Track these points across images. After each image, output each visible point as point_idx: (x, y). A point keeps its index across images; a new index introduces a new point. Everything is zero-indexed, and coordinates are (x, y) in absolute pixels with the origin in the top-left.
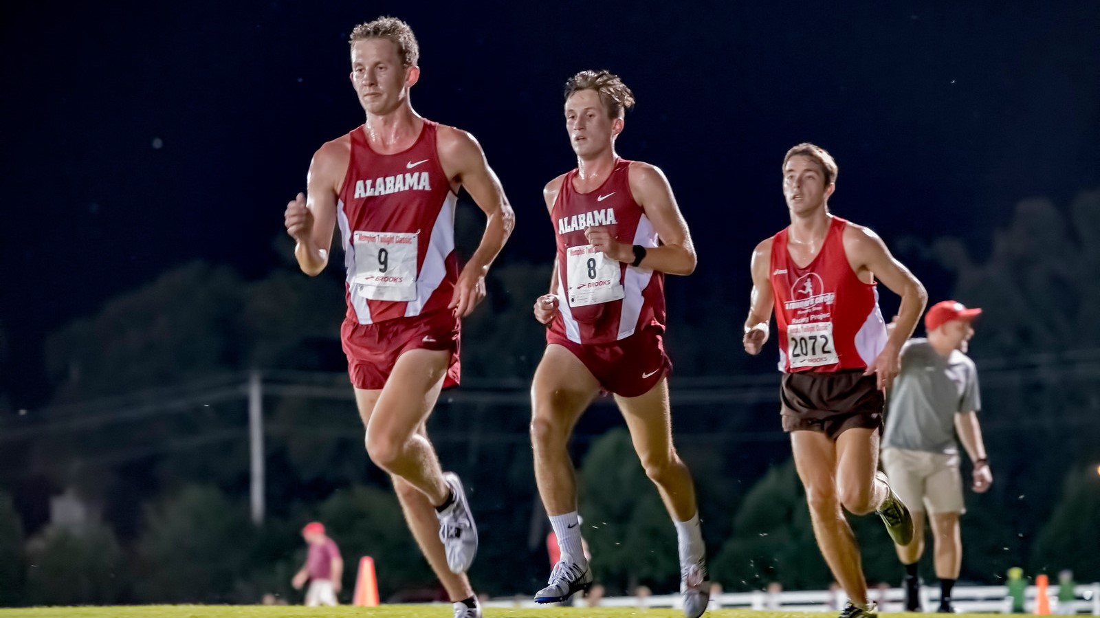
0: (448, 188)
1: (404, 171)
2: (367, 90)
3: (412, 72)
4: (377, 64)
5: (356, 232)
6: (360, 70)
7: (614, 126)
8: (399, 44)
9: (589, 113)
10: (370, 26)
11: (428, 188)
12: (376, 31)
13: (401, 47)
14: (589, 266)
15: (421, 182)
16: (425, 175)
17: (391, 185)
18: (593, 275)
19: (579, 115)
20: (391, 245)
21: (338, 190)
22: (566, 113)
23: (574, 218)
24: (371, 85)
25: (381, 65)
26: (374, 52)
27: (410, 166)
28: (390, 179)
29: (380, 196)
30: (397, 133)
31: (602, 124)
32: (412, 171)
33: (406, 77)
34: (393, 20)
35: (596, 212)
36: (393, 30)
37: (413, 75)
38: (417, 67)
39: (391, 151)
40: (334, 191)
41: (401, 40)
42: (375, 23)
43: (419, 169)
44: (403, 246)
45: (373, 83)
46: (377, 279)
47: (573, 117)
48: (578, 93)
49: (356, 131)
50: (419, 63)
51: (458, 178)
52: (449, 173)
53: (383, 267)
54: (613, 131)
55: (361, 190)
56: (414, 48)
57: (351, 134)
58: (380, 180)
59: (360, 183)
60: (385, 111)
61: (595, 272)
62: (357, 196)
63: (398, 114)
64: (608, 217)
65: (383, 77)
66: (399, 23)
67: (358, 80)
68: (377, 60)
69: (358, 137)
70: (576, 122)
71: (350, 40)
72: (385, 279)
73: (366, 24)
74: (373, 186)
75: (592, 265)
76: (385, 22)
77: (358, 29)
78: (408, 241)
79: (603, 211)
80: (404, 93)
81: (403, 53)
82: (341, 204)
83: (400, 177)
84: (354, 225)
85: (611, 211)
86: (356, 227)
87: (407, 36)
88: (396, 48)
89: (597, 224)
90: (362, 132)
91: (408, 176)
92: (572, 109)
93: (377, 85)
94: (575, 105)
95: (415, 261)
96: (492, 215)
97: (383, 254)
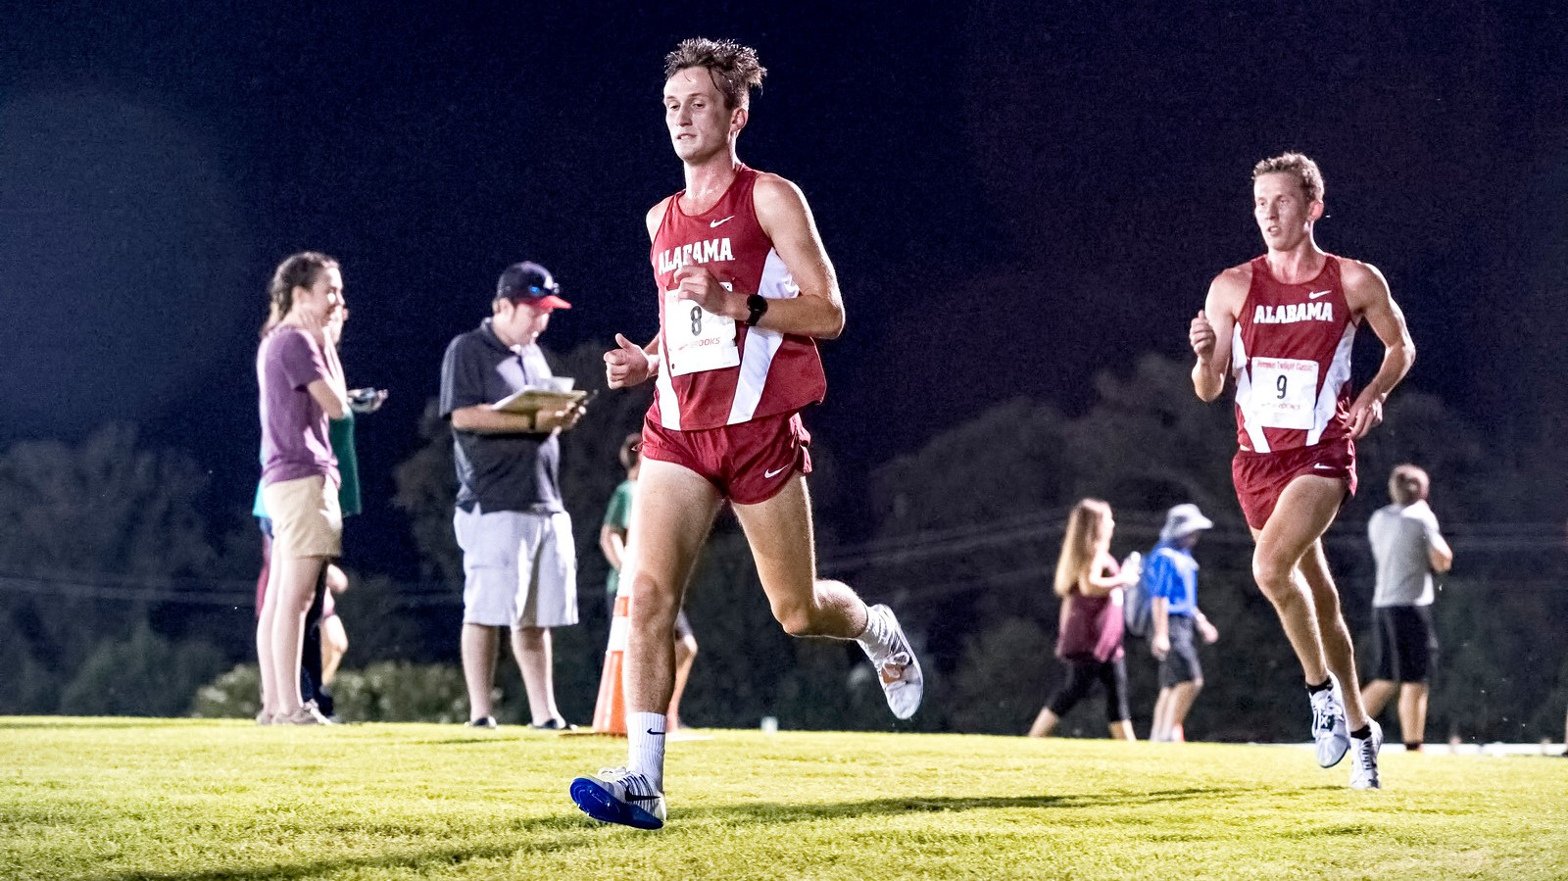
0: (1349, 318)
1: (1307, 301)
2: (1270, 223)
3: (1316, 207)
4: (1279, 198)
5: (1254, 359)
6: (1263, 204)
7: (733, 119)
8: (1303, 178)
9: (697, 102)
10: (1273, 162)
11: (1330, 319)
12: (1279, 167)
13: (1304, 181)
14: (693, 318)
15: (1324, 313)
16: (1328, 306)
17: (1291, 314)
18: (697, 330)
19: (682, 103)
20: (1291, 371)
21: (1237, 315)
22: (665, 101)
23: (678, 250)
24: (1272, 218)
25: (1282, 199)
26: (1278, 185)
27: (1312, 296)
28: (1291, 308)
29: (1280, 324)
30: (1300, 265)
31: (715, 117)
32: (1315, 302)
33: (1310, 210)
34: (1297, 156)
35: (706, 243)
36: (1298, 164)
37: (1317, 209)
38: (1321, 202)
39: (1294, 281)
40: (1232, 315)
41: (1305, 174)
42: (1279, 158)
43: (1323, 299)
44: (1302, 373)
45: (1275, 217)
46: (1274, 406)
47: (674, 107)
48: (681, 73)
49: (1257, 262)
50: (1324, 198)
51: (1361, 310)
52: (1352, 304)
53: (1281, 393)
54: (733, 126)
55: (1262, 315)
56: (1319, 183)
57: (1253, 263)
58: (1281, 309)
59: (1260, 309)
60: (1287, 248)
61: (700, 326)
62: (1256, 321)
63: (1301, 248)
64: (722, 250)
65: (1286, 211)
66: (1304, 158)
67: (1261, 215)
68: (1279, 193)
69: (1259, 266)
70: (679, 112)
71: (1253, 175)
72: (1283, 406)
73: (1269, 159)
74: (1274, 313)
75: (696, 316)
76: (1290, 158)
77: (1261, 165)
78: (1309, 368)
79: (716, 242)
80: (1309, 228)
81: (1307, 186)
82: (1238, 328)
83: (1302, 306)
84: (1250, 351)
85: (726, 242)
86: (1252, 351)
87: (1311, 169)
88: (1299, 182)
89: (706, 260)
90: (1263, 260)
91: (1310, 305)
92: (672, 95)
93: (1278, 218)
94: (676, 89)
95: (1315, 389)
96: (1392, 348)
97: (1282, 380)
